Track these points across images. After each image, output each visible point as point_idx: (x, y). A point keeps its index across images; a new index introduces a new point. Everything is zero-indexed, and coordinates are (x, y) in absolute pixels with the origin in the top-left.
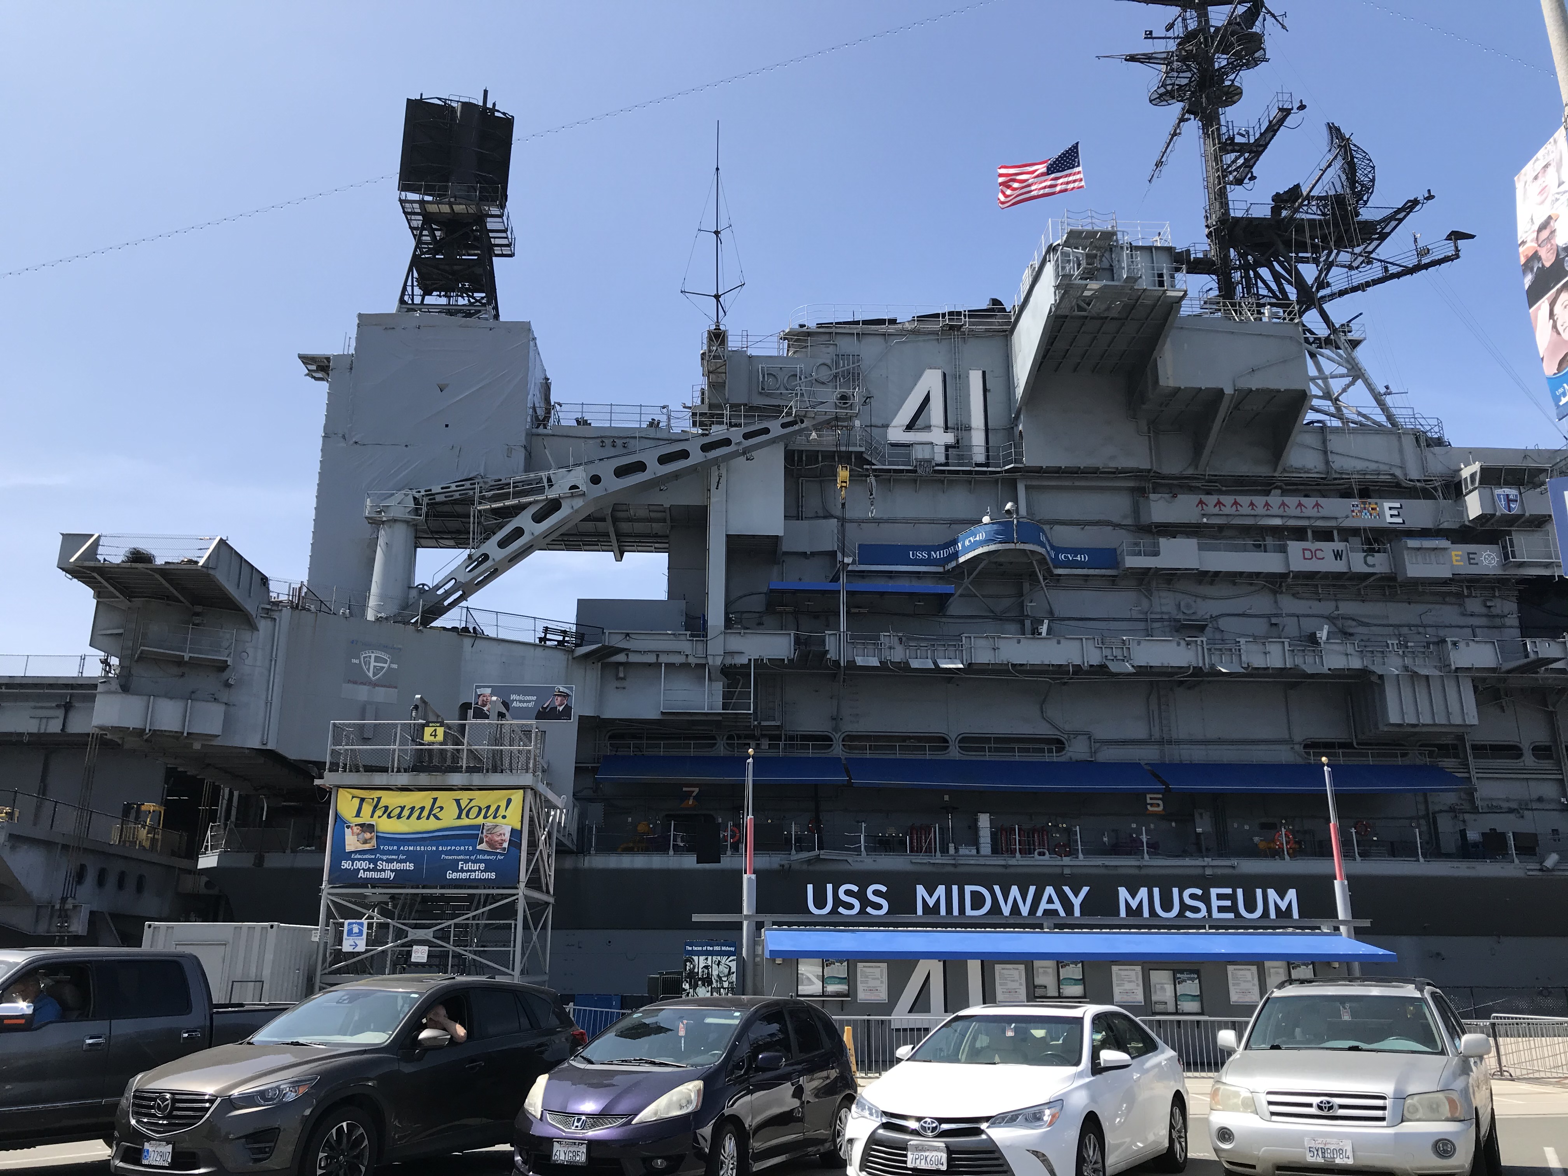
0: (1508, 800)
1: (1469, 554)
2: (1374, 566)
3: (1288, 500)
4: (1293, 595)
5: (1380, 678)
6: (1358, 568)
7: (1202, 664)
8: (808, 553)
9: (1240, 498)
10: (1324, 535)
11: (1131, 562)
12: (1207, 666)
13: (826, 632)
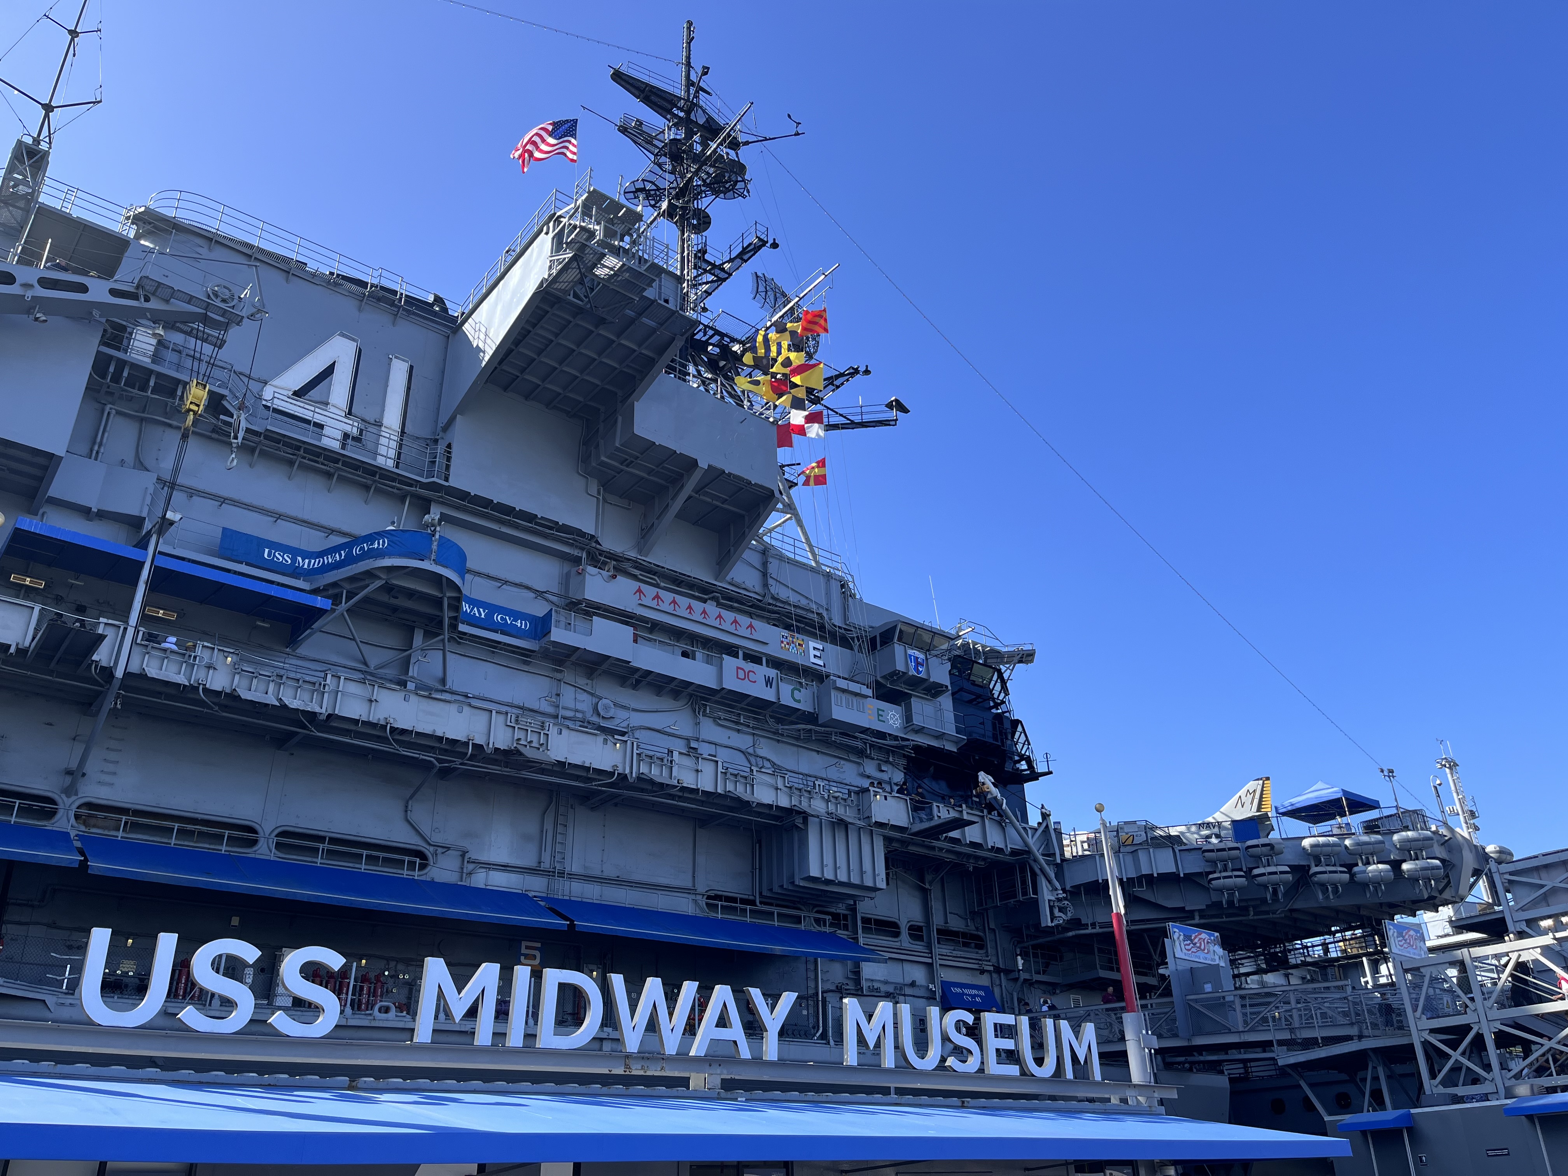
0: (886, 983)
1: (878, 710)
2: (799, 701)
3: (726, 614)
4: (714, 718)
5: (805, 821)
6: (787, 700)
7: (627, 771)
8: (94, 510)
9: (679, 598)
10: (753, 658)
11: (558, 635)
12: (634, 775)
13: (102, 620)
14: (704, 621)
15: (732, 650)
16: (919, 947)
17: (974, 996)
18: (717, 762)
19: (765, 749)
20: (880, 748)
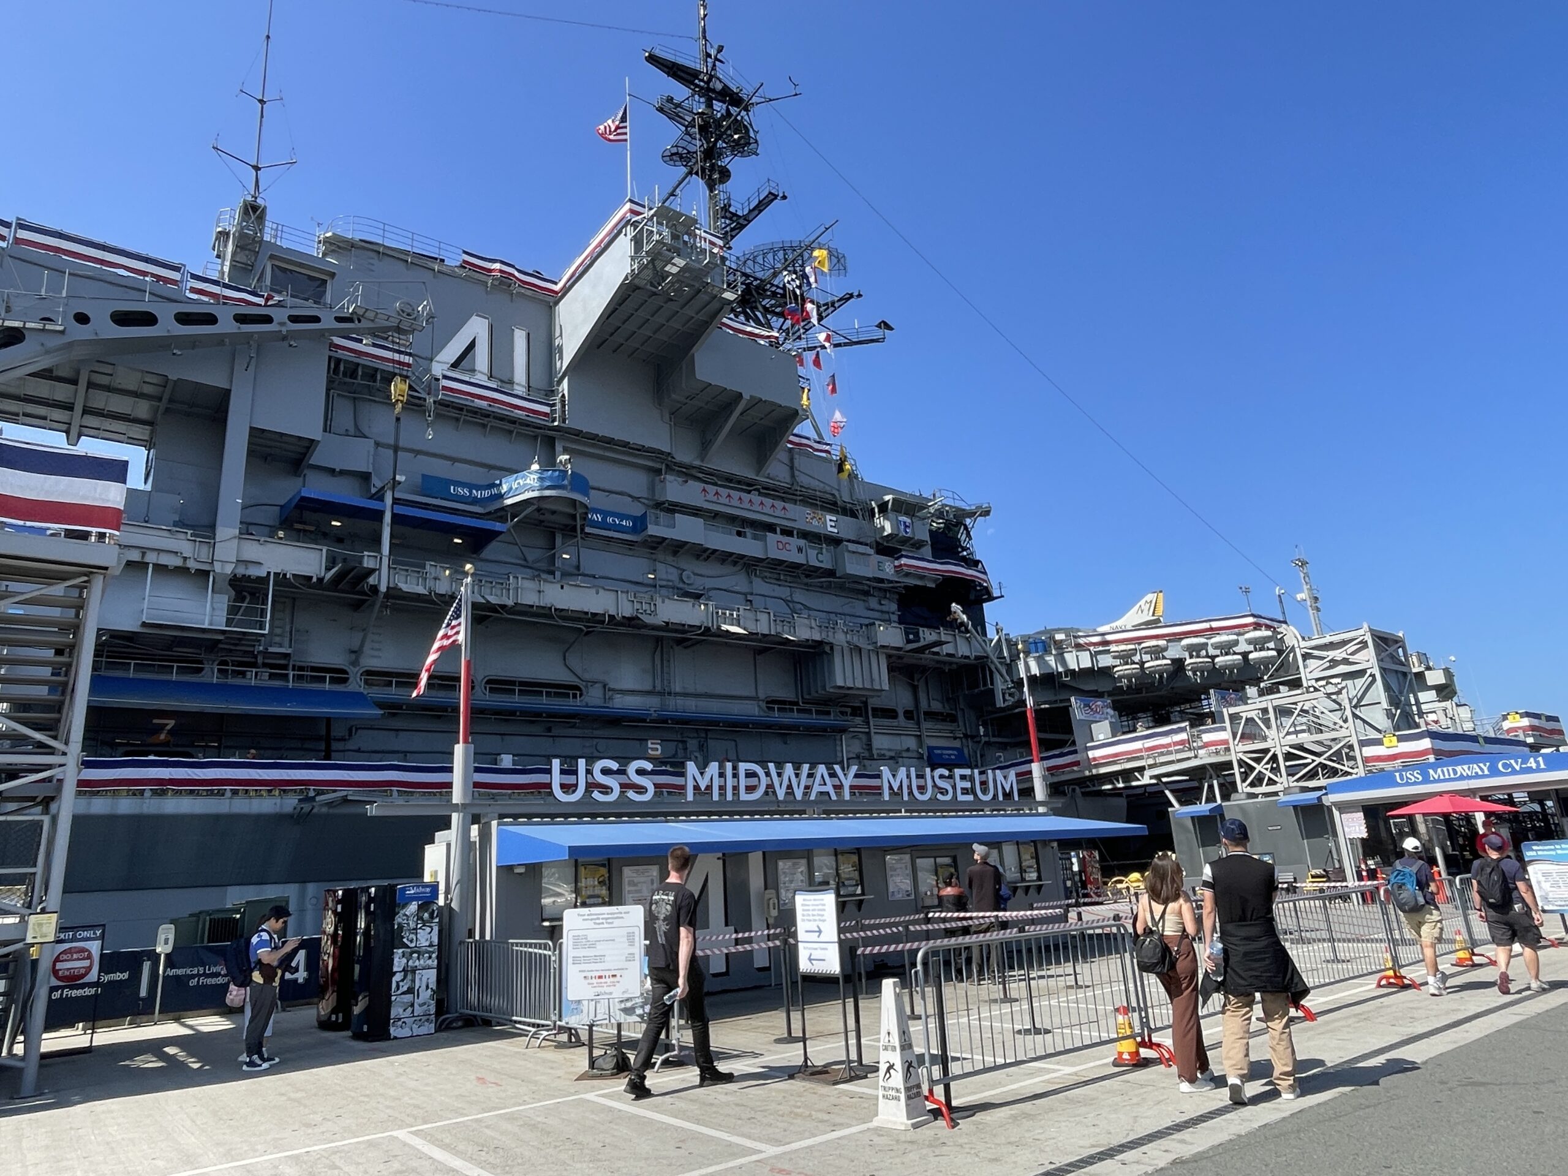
0: (890, 750)
1: (878, 562)
2: (822, 562)
3: (765, 500)
4: (762, 578)
5: (832, 648)
6: (814, 562)
7: (710, 625)
8: (338, 470)
9: (732, 492)
10: (787, 532)
11: (653, 530)
12: (715, 627)
13: (366, 553)
14: (751, 508)
15: (771, 528)
16: (911, 724)
17: (950, 755)
18: (769, 613)
19: (799, 596)
20: (880, 589)
